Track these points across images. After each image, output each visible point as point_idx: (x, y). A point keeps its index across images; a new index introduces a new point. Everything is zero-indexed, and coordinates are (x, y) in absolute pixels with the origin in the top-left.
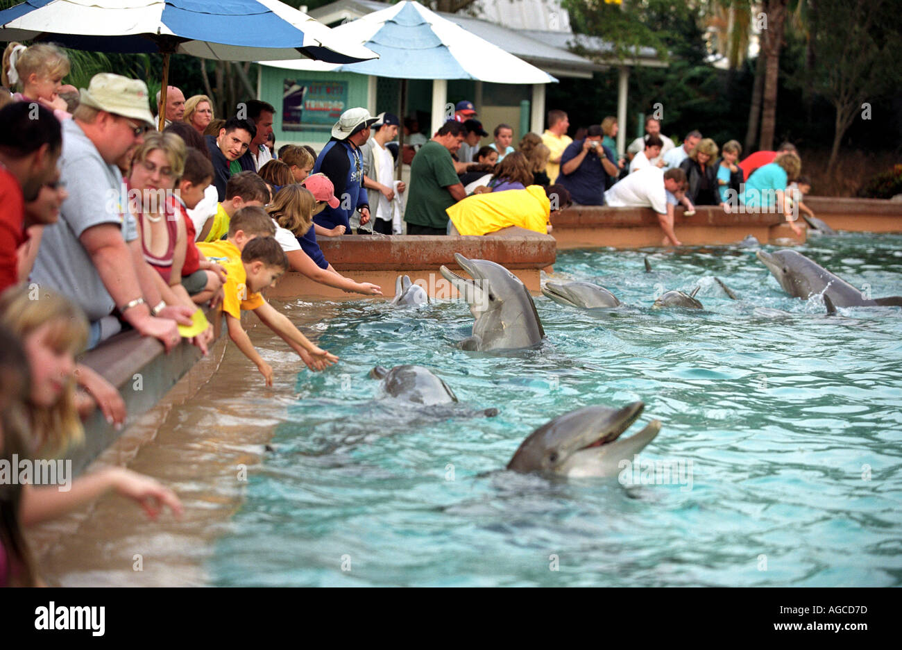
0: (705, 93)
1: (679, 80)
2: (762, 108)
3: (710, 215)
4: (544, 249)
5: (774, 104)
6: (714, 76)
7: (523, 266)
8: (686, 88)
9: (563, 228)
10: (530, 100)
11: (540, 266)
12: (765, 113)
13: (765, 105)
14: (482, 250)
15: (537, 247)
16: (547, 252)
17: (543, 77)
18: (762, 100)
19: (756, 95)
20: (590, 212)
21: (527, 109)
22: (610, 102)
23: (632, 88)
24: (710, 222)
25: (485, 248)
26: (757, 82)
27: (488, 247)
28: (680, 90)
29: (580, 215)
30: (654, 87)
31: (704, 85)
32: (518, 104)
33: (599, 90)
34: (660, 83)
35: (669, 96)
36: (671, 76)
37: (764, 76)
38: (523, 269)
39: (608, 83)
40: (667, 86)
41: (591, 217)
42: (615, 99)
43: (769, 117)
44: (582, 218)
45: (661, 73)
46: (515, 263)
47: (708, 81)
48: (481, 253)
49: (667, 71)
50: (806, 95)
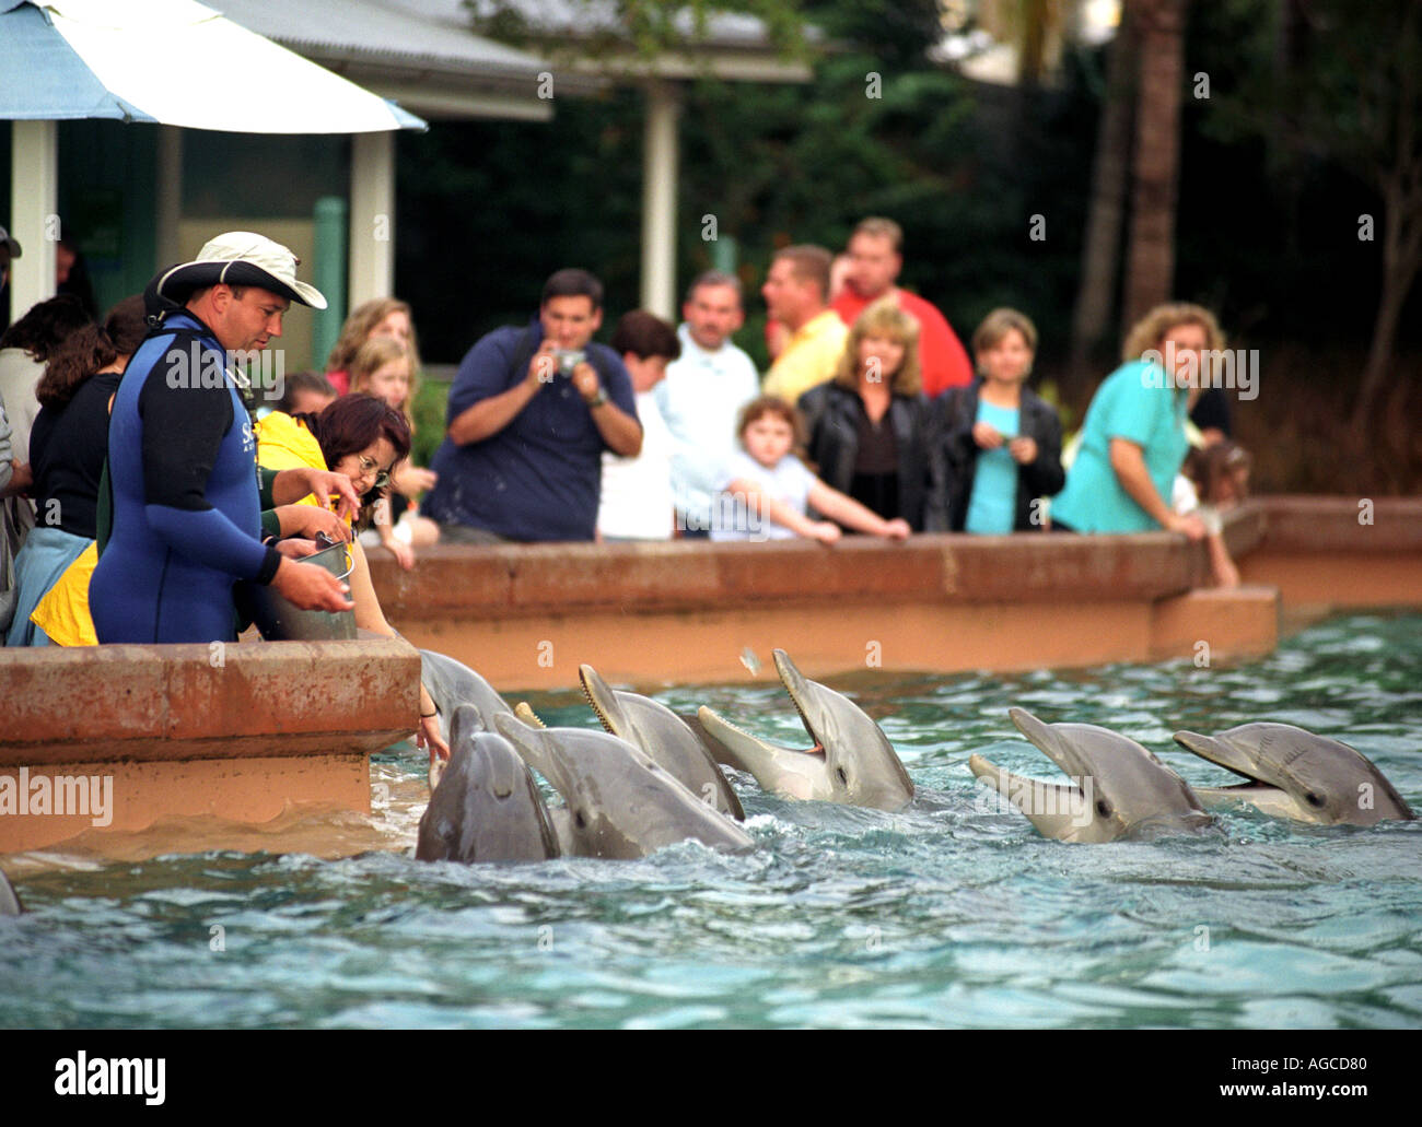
0: (937, 164)
1: (845, 122)
2: (1127, 209)
3: (951, 565)
4: (381, 685)
5: (1170, 194)
6: (965, 106)
7: (312, 743)
8: (873, 150)
9: (457, 620)
10: (345, 193)
11: (372, 740)
12: (1141, 224)
13: (1141, 199)
14: (169, 696)
15: (357, 681)
16: (389, 696)
17: (374, 114)
18: (1130, 181)
19: (1108, 167)
20: (544, 563)
21: (334, 230)
22: (617, 203)
23: (694, 158)
24: (950, 587)
25: (179, 684)
26: (1110, 124)
27: (190, 681)
28: (851, 156)
29: (513, 575)
30: (762, 148)
31: (933, 138)
32: (306, 213)
33: (581, 164)
34: (784, 133)
35: (817, 177)
36: (822, 112)
37: (1133, 100)
38: (312, 754)
39: (610, 140)
40: (808, 145)
41: (552, 580)
42: (635, 190)
43: (1152, 237)
44: (519, 582)
45: (785, 102)
46: (281, 735)
47: (947, 119)
48: (164, 703)
49: (806, 92)
50: (1278, 158)
